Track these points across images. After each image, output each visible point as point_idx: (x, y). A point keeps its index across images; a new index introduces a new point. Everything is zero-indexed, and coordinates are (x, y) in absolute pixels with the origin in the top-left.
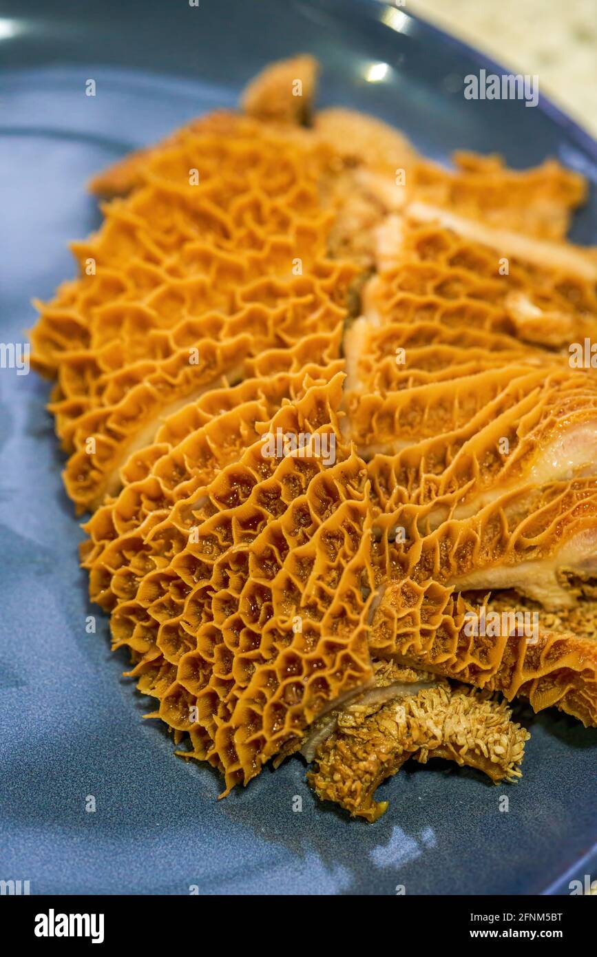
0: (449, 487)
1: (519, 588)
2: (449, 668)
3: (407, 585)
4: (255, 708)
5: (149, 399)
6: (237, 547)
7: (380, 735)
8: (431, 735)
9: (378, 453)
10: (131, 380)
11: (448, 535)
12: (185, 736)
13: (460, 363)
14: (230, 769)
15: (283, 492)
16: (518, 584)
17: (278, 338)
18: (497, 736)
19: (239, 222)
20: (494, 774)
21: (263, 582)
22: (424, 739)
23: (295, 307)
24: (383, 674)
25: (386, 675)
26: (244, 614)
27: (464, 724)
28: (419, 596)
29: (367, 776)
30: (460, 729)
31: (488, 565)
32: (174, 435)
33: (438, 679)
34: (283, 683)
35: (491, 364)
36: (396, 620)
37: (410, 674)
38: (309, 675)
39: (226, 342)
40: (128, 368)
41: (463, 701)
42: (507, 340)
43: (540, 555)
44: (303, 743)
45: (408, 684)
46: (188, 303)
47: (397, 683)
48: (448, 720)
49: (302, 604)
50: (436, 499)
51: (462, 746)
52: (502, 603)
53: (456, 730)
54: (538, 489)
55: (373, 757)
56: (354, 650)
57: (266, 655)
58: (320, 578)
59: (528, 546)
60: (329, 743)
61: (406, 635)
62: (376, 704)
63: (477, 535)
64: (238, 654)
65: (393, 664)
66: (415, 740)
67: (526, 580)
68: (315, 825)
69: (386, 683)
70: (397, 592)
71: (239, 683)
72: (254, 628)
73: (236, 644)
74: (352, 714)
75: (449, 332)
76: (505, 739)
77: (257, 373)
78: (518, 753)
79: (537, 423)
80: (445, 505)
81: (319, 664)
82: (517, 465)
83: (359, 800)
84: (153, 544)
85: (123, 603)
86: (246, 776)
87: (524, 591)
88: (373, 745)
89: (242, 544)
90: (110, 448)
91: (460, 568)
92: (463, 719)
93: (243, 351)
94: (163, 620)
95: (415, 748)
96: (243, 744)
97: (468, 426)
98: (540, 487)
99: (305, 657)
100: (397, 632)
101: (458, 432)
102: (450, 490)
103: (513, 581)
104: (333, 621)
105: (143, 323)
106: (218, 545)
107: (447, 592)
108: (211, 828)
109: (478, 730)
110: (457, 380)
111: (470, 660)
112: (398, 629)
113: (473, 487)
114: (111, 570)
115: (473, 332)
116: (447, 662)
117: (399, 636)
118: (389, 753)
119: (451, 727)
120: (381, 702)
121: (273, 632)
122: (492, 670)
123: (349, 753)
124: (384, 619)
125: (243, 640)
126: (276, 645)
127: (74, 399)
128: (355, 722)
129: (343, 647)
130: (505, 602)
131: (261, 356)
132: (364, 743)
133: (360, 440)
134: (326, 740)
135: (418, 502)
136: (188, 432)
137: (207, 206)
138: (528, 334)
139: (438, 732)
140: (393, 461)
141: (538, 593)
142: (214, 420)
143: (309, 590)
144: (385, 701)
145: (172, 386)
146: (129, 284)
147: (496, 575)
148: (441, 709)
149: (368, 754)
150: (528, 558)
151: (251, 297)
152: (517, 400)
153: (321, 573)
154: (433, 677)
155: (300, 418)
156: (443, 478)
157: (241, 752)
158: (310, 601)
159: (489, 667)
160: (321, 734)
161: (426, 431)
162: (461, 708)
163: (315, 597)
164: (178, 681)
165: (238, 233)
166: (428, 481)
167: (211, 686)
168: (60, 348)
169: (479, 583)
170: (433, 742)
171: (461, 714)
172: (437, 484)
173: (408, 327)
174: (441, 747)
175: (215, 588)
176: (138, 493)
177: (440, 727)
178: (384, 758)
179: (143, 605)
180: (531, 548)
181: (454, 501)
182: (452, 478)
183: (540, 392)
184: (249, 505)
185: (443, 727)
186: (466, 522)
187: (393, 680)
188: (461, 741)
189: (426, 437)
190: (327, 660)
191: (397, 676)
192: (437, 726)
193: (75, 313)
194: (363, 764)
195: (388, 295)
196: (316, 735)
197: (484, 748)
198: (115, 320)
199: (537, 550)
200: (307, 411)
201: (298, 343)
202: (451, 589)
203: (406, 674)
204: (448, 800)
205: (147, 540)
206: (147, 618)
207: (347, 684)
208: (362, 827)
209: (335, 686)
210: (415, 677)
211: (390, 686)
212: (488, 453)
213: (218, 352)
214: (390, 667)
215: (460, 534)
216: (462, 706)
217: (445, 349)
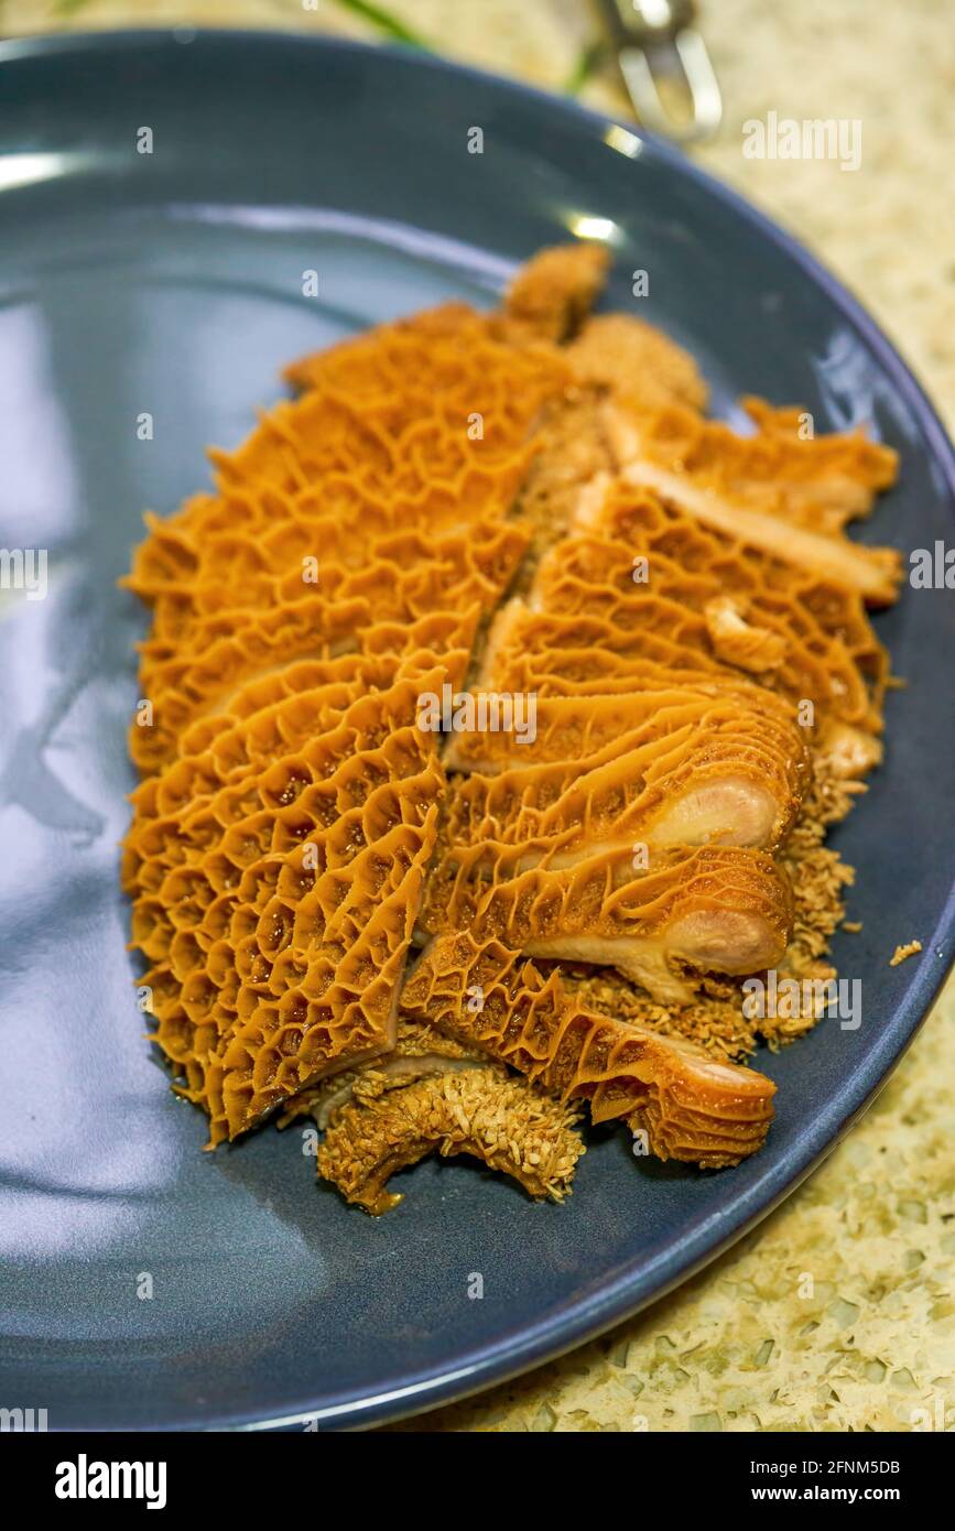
0: (551, 827)
1: (620, 967)
2: (496, 1049)
3: (464, 938)
4: (251, 1051)
5: (236, 659)
6: (274, 856)
7: (397, 1112)
8: (456, 1124)
9: (475, 771)
10: (225, 629)
11: (535, 885)
12: (183, 1071)
13: (620, 676)
14: (217, 1119)
15: (338, 801)
16: (618, 962)
17: (406, 608)
18: (537, 1141)
19: (407, 456)
20: (532, 1187)
21: (288, 903)
22: (447, 1127)
23: (433, 574)
24: (417, 1040)
25: (419, 1042)
26: (264, 937)
27: (501, 1118)
28: (475, 953)
29: (369, 1157)
30: (492, 1123)
31: (576, 933)
32: (251, 706)
33: (493, 1060)
34: (284, 1027)
35: (656, 684)
36: (434, 980)
37: (452, 1047)
38: (311, 1025)
39: (342, 603)
40: (224, 615)
41: (510, 1090)
42: (698, 655)
43: (643, 932)
44: (311, 1103)
45: (451, 1059)
46: (314, 545)
47: (434, 1055)
48: (480, 1110)
49: (325, 937)
50: (531, 839)
51: (491, 1145)
52: (604, 982)
53: (487, 1124)
54: (664, 850)
55: (380, 1136)
56: (369, 1005)
57: (274, 990)
58: (352, 911)
59: (626, 917)
60: (343, 1110)
61: (446, 998)
62: (407, 1075)
63: (564, 894)
64: (248, 982)
65: (430, 1031)
66: (434, 1126)
67: (627, 959)
68: (309, 1204)
69: (419, 1053)
70: (451, 944)
71: (241, 1018)
72: (268, 956)
73: (248, 971)
74: (369, 1080)
75: (619, 634)
76: (546, 1147)
77: (366, 648)
78: (565, 1167)
79: (674, 768)
80: (540, 849)
81: (325, 1012)
82: (639, 814)
83: (353, 1185)
84: (192, 834)
85: (147, 897)
86: (231, 1130)
87: (627, 972)
88: (386, 1122)
89: (278, 854)
90: (185, 709)
91: (542, 928)
92: (501, 1112)
93: (357, 618)
94: (181, 925)
95: (436, 1136)
96: (232, 1091)
97: (593, 757)
98: (667, 848)
99: (312, 1001)
100: (432, 993)
101: (582, 761)
102: (551, 832)
103: (611, 956)
104: (357, 964)
105: (257, 563)
106: (259, 848)
107: (511, 956)
108: (186, 1183)
109: (515, 1130)
110: (596, 698)
111: (522, 1043)
112: (436, 990)
113: (580, 835)
114: (143, 855)
115: (656, 639)
116: (494, 1039)
117: (435, 998)
118: (402, 1135)
119: (484, 1119)
120: (415, 1073)
121: (289, 964)
122: (547, 1060)
123: (358, 1126)
124: (425, 974)
125: (256, 966)
126: (288, 981)
127: (165, 641)
128: (373, 1091)
129: (356, 997)
130: (608, 981)
131: (380, 626)
132: (376, 1119)
133: (466, 752)
134: (342, 1105)
135: (511, 841)
136: (267, 704)
137: (378, 428)
138: (723, 650)
139: (464, 1123)
140: (493, 783)
141: (645, 978)
142: (294, 698)
143: (336, 921)
144: (419, 1074)
145: (267, 646)
146: (258, 511)
147: (588, 947)
148: (478, 1095)
149: (376, 1132)
150: (628, 933)
151: (385, 553)
152: (665, 733)
153: (355, 906)
154: (485, 1057)
155: (384, 713)
156: (544, 815)
157: (227, 1098)
158: (337, 936)
159: (542, 1058)
160: (335, 1097)
161: (547, 754)
162: (503, 1099)
163: (342, 933)
164: (182, 1003)
165: (402, 468)
166: (528, 816)
167: (214, 1016)
168: (170, 576)
169: (567, 952)
170: (458, 1132)
171: (502, 1107)
172: (537, 822)
173: (566, 620)
174: (468, 1140)
175: (241, 900)
176: (193, 769)
177: (470, 1117)
178: (392, 1140)
179: (165, 904)
180: (631, 922)
181: (552, 845)
182: (558, 817)
183: (692, 730)
184: (299, 807)
185: (474, 1117)
186: (554, 874)
187: (427, 1050)
188: (490, 1138)
189: (546, 761)
190: (335, 1011)
191: (433, 1046)
192: (465, 1115)
193: (188, 539)
194: (365, 1143)
195: (557, 575)
196: (328, 1098)
197: (516, 1152)
198: (229, 551)
199: (640, 925)
200: (394, 707)
201: (424, 619)
202: (516, 953)
203: (447, 1046)
204: (475, 1208)
205: (184, 828)
206: (167, 921)
207: (352, 1043)
208: (365, 1219)
209: (338, 1043)
210: (458, 1051)
211: (422, 1057)
212: (613, 794)
213: (325, 617)
214: (425, 1033)
215: (546, 887)
216: (504, 1097)
217: (607, 655)
